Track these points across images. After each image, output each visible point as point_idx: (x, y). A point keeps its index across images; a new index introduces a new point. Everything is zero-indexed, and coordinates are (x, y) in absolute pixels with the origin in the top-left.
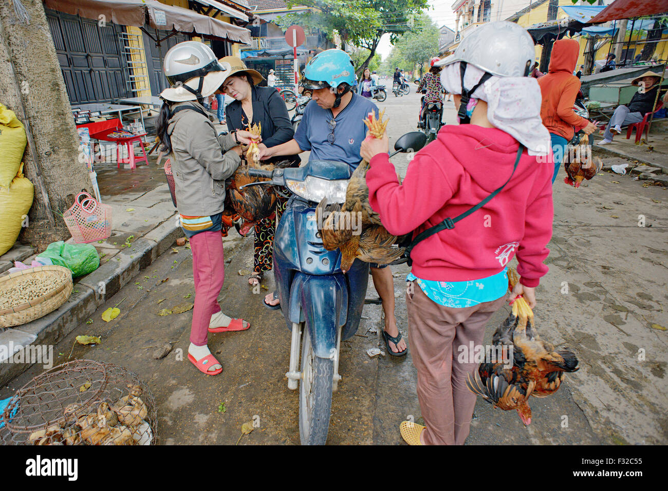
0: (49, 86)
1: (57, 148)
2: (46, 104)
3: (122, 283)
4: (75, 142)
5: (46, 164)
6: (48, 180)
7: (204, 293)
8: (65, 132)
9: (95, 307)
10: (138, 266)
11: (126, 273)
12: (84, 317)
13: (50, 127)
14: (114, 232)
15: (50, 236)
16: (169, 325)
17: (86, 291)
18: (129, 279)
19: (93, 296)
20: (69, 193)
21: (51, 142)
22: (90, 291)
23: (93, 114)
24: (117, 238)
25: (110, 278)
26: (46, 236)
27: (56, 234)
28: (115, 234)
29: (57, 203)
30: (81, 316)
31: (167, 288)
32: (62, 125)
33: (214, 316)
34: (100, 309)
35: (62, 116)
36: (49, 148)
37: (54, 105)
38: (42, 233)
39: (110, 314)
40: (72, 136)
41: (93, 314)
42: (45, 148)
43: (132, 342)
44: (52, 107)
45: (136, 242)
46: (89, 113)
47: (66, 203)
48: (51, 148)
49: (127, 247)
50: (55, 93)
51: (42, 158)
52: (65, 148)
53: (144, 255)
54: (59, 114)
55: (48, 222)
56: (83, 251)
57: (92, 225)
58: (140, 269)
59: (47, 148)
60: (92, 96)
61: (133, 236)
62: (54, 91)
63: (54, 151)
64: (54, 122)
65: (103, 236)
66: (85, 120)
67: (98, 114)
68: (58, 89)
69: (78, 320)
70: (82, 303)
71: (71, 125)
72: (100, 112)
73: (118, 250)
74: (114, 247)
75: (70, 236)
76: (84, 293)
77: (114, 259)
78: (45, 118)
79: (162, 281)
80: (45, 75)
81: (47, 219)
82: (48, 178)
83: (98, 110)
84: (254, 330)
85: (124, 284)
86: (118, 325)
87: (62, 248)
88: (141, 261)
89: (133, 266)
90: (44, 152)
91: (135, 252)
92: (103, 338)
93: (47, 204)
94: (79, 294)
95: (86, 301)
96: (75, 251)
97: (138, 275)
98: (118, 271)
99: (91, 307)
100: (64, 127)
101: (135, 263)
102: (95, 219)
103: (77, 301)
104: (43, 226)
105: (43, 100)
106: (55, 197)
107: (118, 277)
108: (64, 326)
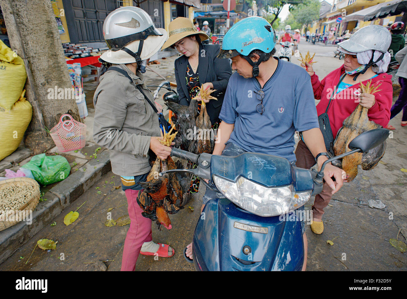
0: (45, 34)
1: (50, 80)
2: (42, 48)
3: (85, 188)
4: (64, 76)
5: (41, 91)
6: (43, 103)
7: (131, 239)
8: (57, 69)
9: (61, 210)
10: (101, 174)
11: (89, 180)
12: (50, 219)
13: (45, 65)
14: (88, 143)
15: (42, 143)
16: (111, 238)
17: (53, 200)
18: (92, 183)
19: (58, 203)
20: (58, 112)
21: (46, 76)
22: (56, 199)
23: (94, 51)
24: (90, 148)
25: (74, 187)
26: (40, 143)
27: (47, 142)
28: (88, 145)
29: (49, 120)
30: (46, 220)
31: (117, 196)
32: (54, 63)
33: (145, 244)
34: (65, 211)
35: (54, 57)
36: (44, 80)
37: (49, 48)
38: (37, 141)
39: (71, 217)
40: (62, 71)
41: (58, 216)
42: (41, 80)
43: (79, 253)
44: (47, 49)
45: (101, 154)
46: (91, 50)
47: (56, 120)
48: (45, 80)
49: (93, 158)
50: (50, 39)
51: (38, 87)
52: (56, 80)
53: (105, 165)
54: (52, 55)
55: (42, 133)
56: (58, 163)
57: (71, 139)
58: (102, 175)
59: (43, 80)
60: (98, 37)
61: (100, 148)
62: (49, 37)
63: (47, 82)
64: (48, 61)
65: (79, 147)
66: (87, 54)
67: (97, 50)
68: (52, 37)
69: (44, 223)
70: (48, 210)
71: (61, 63)
72: (98, 49)
73: (87, 161)
74: (84, 157)
75: (55, 146)
76: (51, 201)
77: (81, 169)
78: (41, 58)
79: (116, 189)
80: (42, 25)
81: (42, 131)
82: (43, 102)
83: (98, 48)
84: (177, 258)
85: (87, 188)
86: (73, 231)
87: (43, 160)
88: (102, 170)
89: (95, 174)
90: (40, 83)
91: (99, 163)
92: (60, 243)
93: (41, 121)
94: (47, 202)
95: (52, 208)
96: (50, 164)
97: (100, 180)
98: (82, 180)
99: (57, 211)
100: (56, 65)
101: (97, 172)
102: (73, 135)
103: (44, 209)
104: (38, 135)
105: (40, 44)
106: (48, 115)
107: (82, 185)
108: (30, 231)
